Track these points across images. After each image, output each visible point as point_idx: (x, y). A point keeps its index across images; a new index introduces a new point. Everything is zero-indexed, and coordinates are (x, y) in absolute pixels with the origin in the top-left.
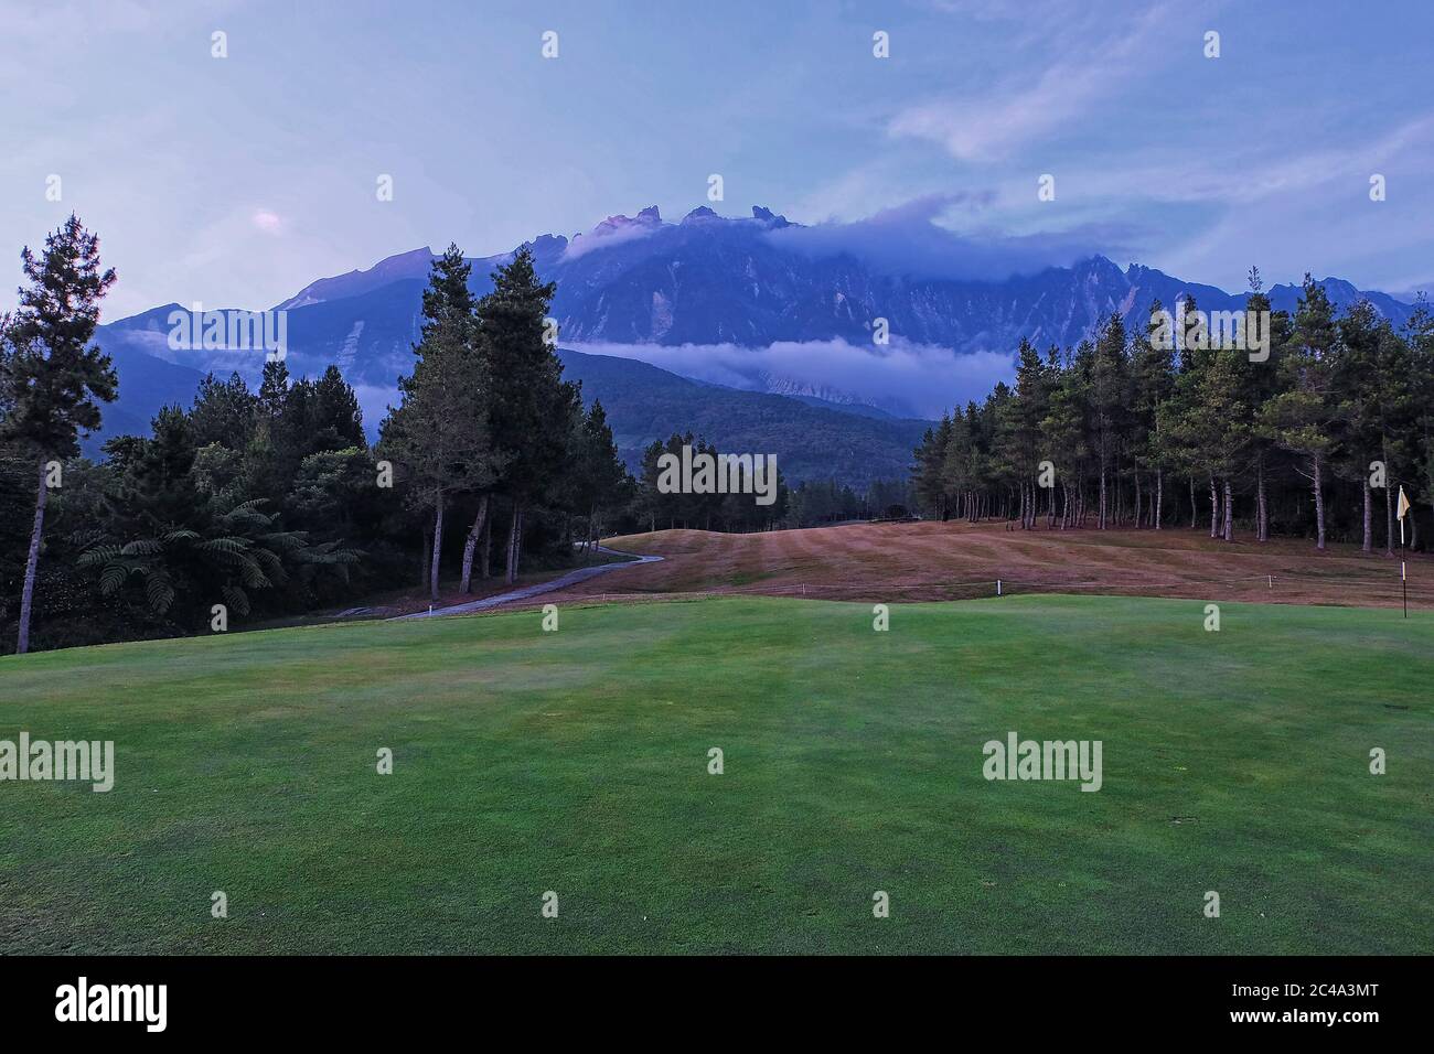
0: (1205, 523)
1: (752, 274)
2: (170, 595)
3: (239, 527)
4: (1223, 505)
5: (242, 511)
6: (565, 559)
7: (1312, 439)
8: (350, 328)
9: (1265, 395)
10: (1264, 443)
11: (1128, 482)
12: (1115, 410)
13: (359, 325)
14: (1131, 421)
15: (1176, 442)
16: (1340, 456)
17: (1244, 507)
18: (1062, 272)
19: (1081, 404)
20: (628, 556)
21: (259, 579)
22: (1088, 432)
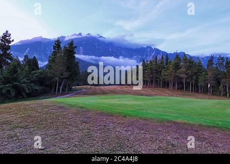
0: (168, 87)
1: (96, 45)
2: (14, 93)
3: (24, 83)
4: (171, 85)
5: (25, 80)
6: (70, 90)
7: (184, 76)
8: (27, 49)
9: (178, 69)
10: (177, 76)
11: (157, 81)
12: (155, 70)
13: (29, 49)
14: (158, 72)
15: (165, 75)
16: (188, 78)
17: (174, 85)
18: (144, 48)
19: (151, 69)
20: (81, 89)
21: (27, 91)
22: (152, 73)
